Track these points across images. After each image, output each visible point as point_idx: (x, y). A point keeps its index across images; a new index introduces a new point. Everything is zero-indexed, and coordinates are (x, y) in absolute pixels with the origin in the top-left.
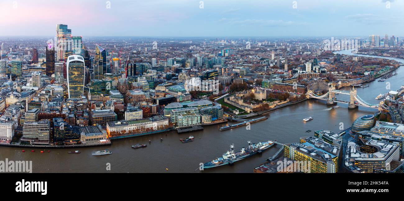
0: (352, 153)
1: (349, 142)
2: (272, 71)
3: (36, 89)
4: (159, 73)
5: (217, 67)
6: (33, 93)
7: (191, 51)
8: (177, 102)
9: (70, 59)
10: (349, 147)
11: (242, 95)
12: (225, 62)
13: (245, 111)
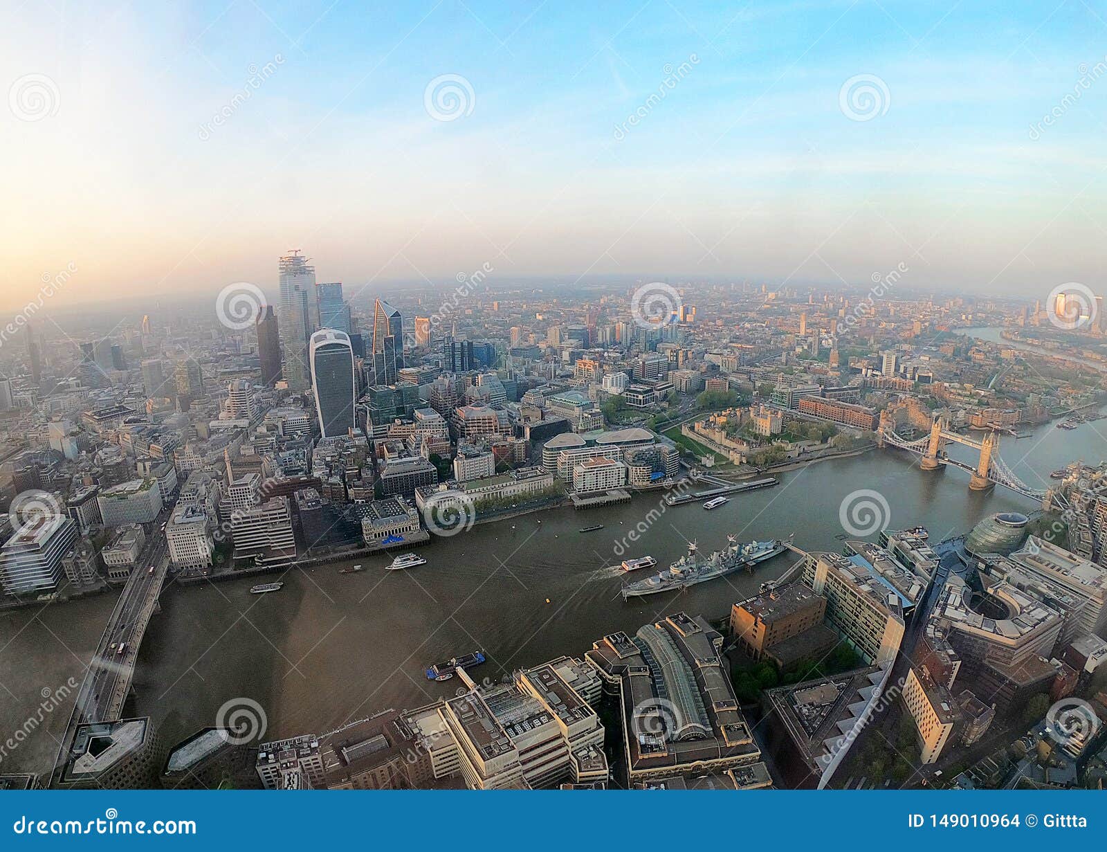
0: (950, 605)
1: (950, 573)
2: (800, 365)
3: (244, 423)
4: (528, 362)
5: (667, 348)
6: (238, 434)
7: (604, 308)
8: (571, 432)
9: (317, 340)
10: (946, 589)
11: (723, 419)
12: (686, 338)
13: (728, 459)
